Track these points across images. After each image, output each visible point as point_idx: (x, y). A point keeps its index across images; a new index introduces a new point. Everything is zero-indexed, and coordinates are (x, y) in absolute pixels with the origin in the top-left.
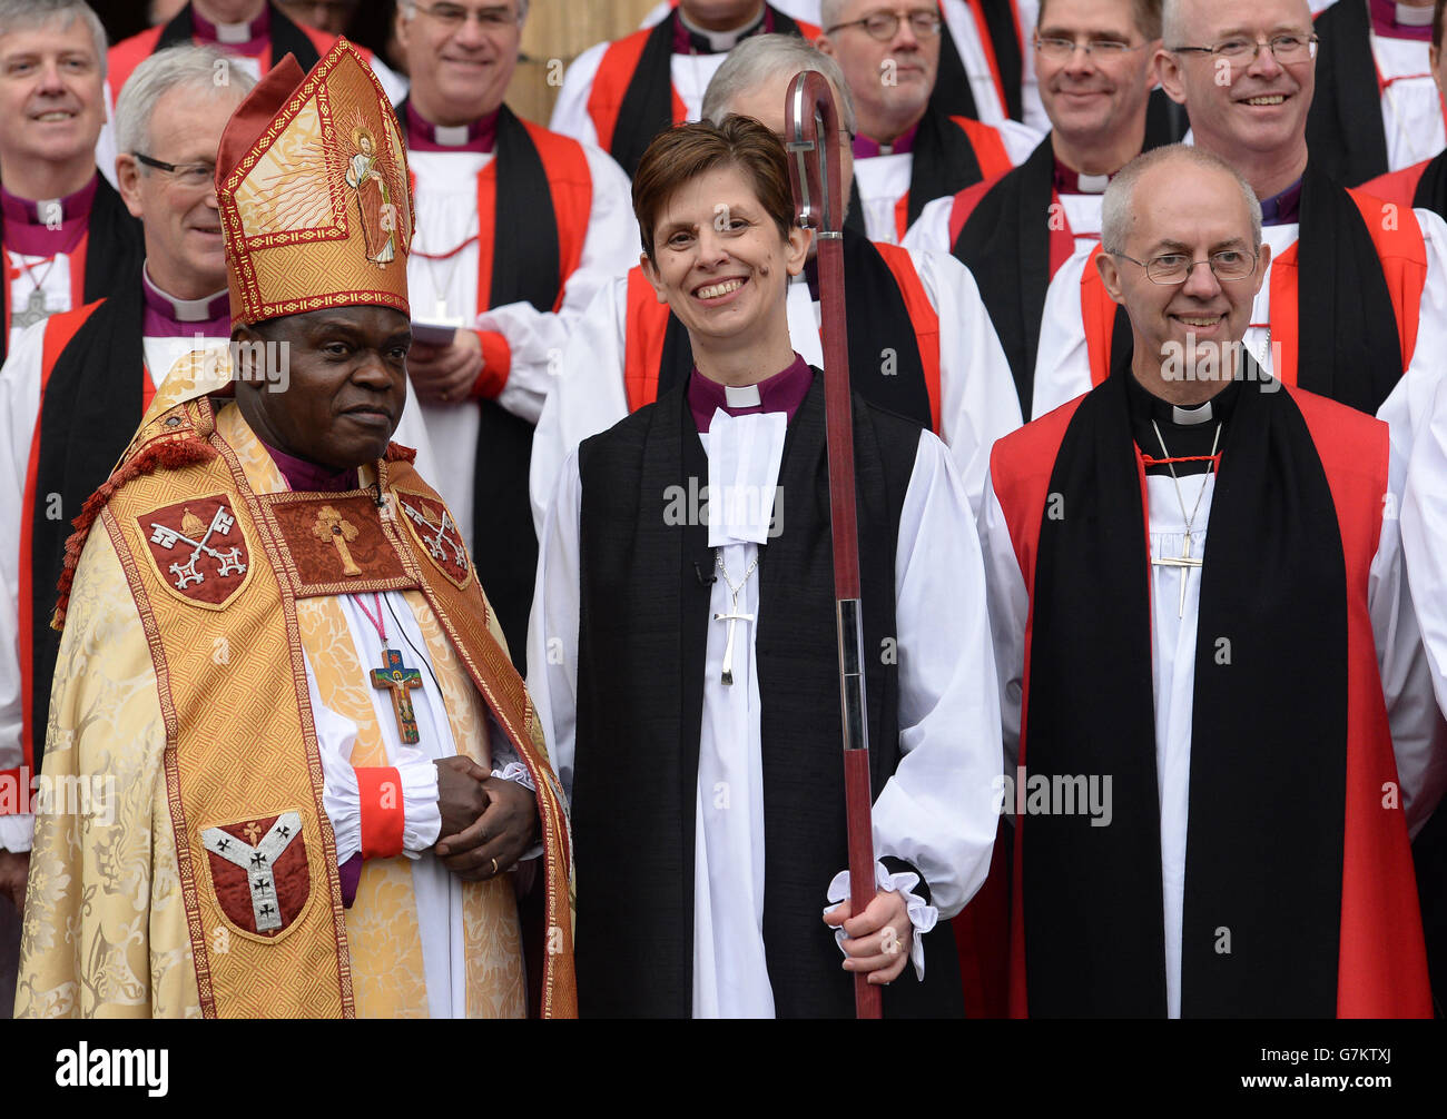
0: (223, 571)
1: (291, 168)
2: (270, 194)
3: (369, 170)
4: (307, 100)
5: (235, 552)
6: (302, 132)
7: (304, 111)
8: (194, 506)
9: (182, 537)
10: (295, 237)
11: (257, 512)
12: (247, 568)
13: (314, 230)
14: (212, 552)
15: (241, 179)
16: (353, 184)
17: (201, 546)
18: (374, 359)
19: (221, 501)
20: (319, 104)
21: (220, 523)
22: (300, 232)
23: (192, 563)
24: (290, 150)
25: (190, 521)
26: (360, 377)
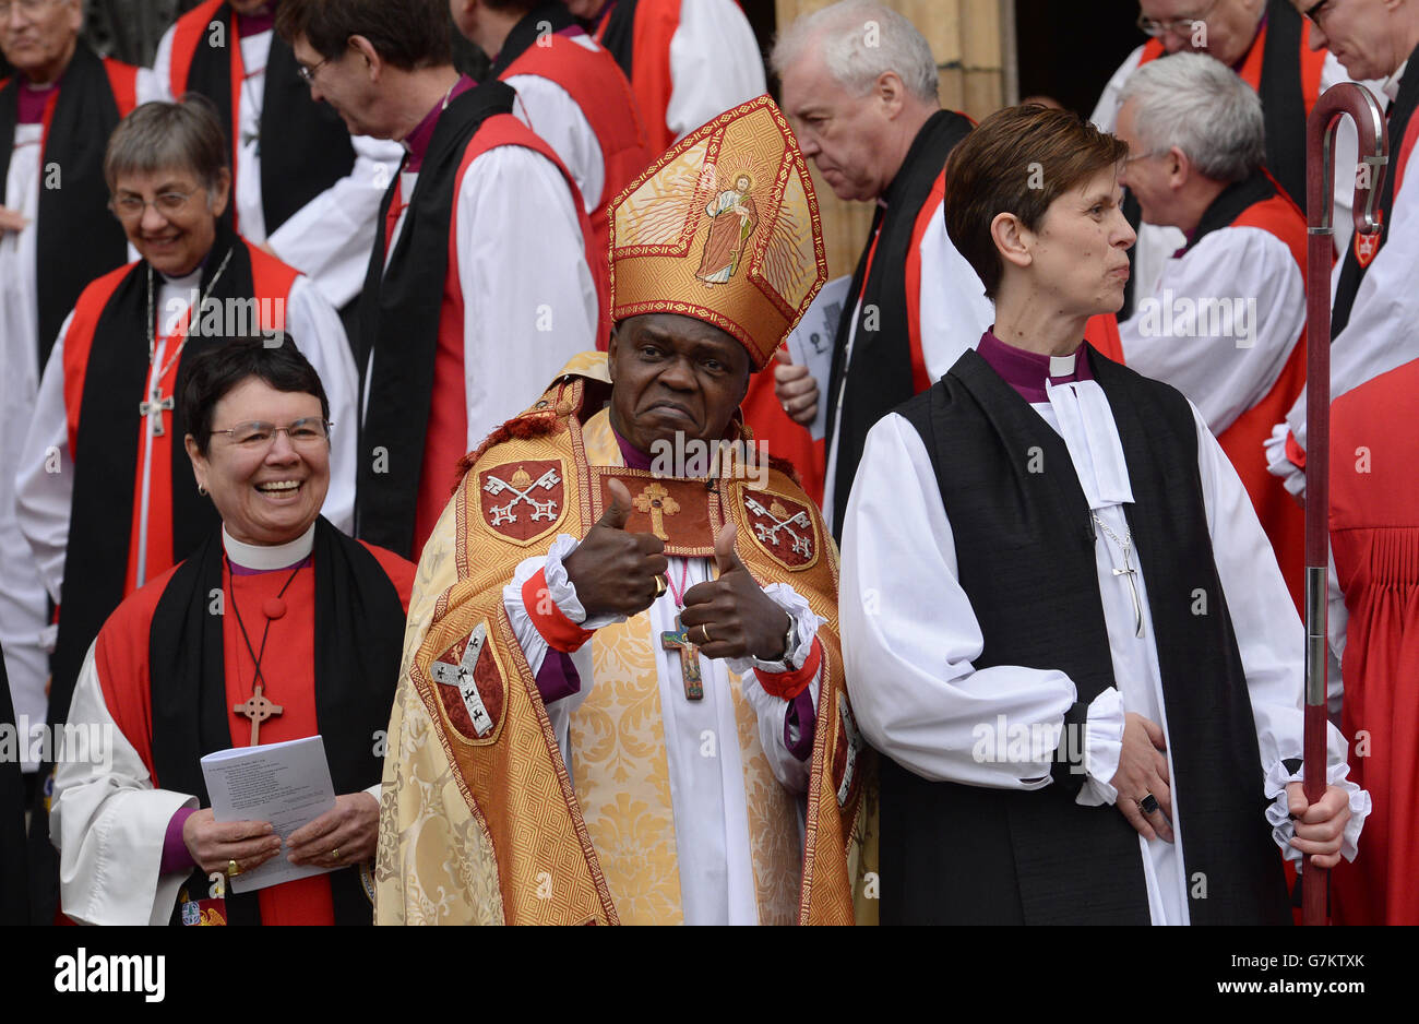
0: (535, 517)
1: (663, 193)
2: (640, 213)
3: (736, 205)
4: (700, 139)
5: (551, 503)
6: (685, 164)
7: (695, 148)
8: (527, 466)
9: (508, 486)
10: (645, 250)
11: (584, 478)
12: (557, 517)
13: (661, 246)
14: (530, 501)
15: (625, 198)
16: (712, 213)
17: (523, 495)
18: (682, 363)
19: (556, 466)
20: (711, 143)
21: (547, 480)
22: (650, 246)
23: (509, 507)
24: (669, 178)
25: (521, 476)
26: (664, 377)
